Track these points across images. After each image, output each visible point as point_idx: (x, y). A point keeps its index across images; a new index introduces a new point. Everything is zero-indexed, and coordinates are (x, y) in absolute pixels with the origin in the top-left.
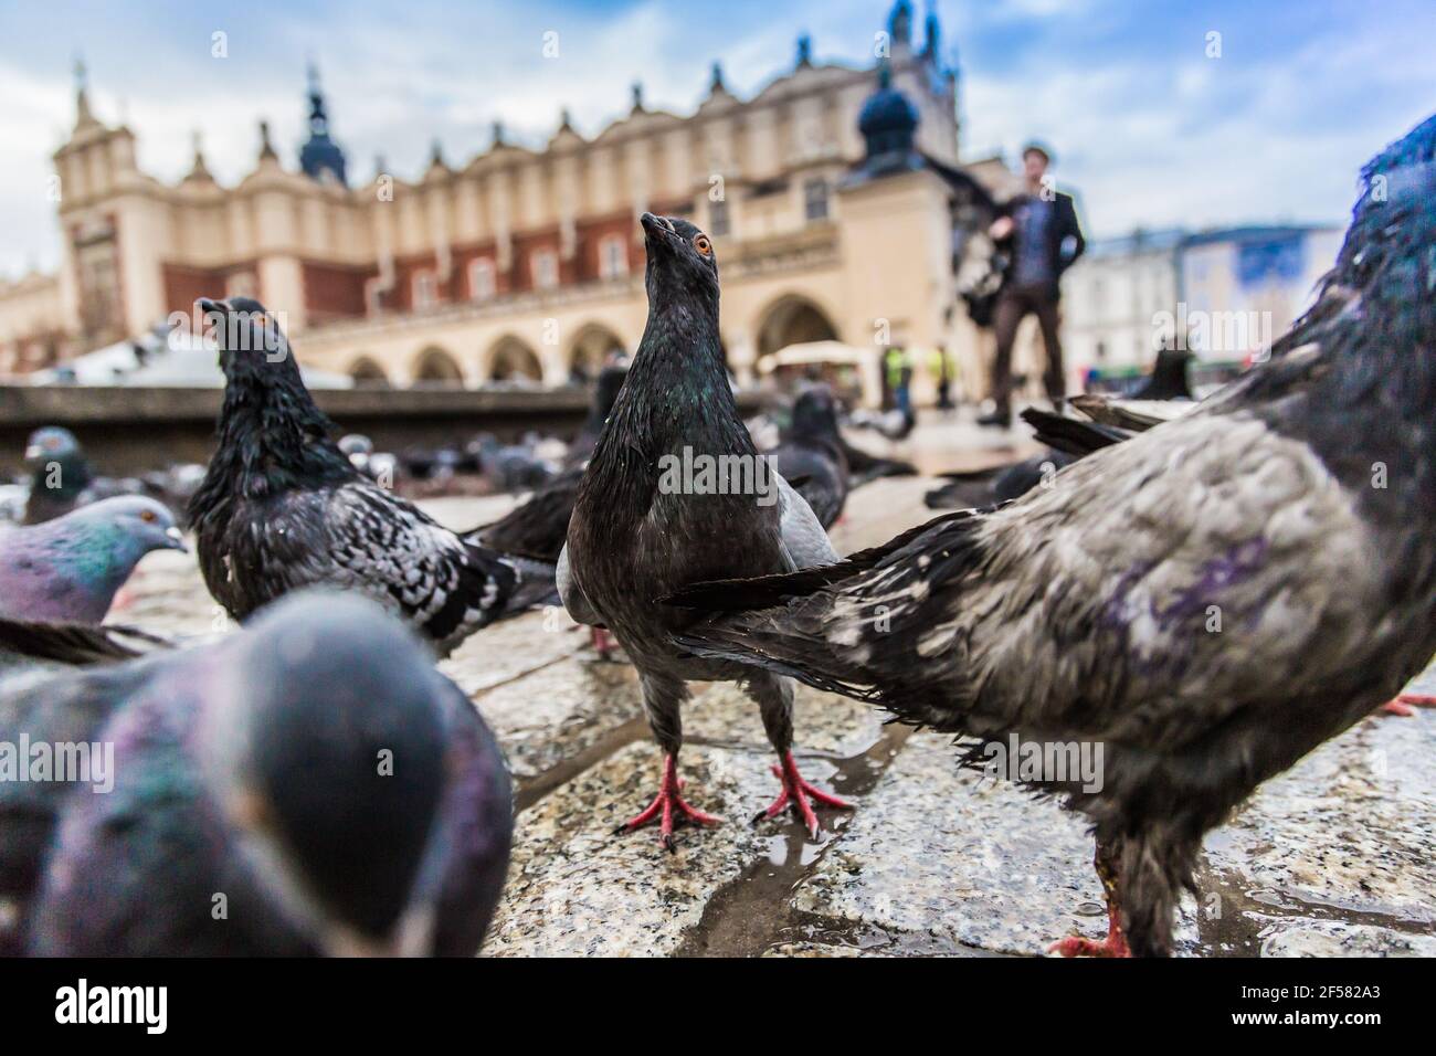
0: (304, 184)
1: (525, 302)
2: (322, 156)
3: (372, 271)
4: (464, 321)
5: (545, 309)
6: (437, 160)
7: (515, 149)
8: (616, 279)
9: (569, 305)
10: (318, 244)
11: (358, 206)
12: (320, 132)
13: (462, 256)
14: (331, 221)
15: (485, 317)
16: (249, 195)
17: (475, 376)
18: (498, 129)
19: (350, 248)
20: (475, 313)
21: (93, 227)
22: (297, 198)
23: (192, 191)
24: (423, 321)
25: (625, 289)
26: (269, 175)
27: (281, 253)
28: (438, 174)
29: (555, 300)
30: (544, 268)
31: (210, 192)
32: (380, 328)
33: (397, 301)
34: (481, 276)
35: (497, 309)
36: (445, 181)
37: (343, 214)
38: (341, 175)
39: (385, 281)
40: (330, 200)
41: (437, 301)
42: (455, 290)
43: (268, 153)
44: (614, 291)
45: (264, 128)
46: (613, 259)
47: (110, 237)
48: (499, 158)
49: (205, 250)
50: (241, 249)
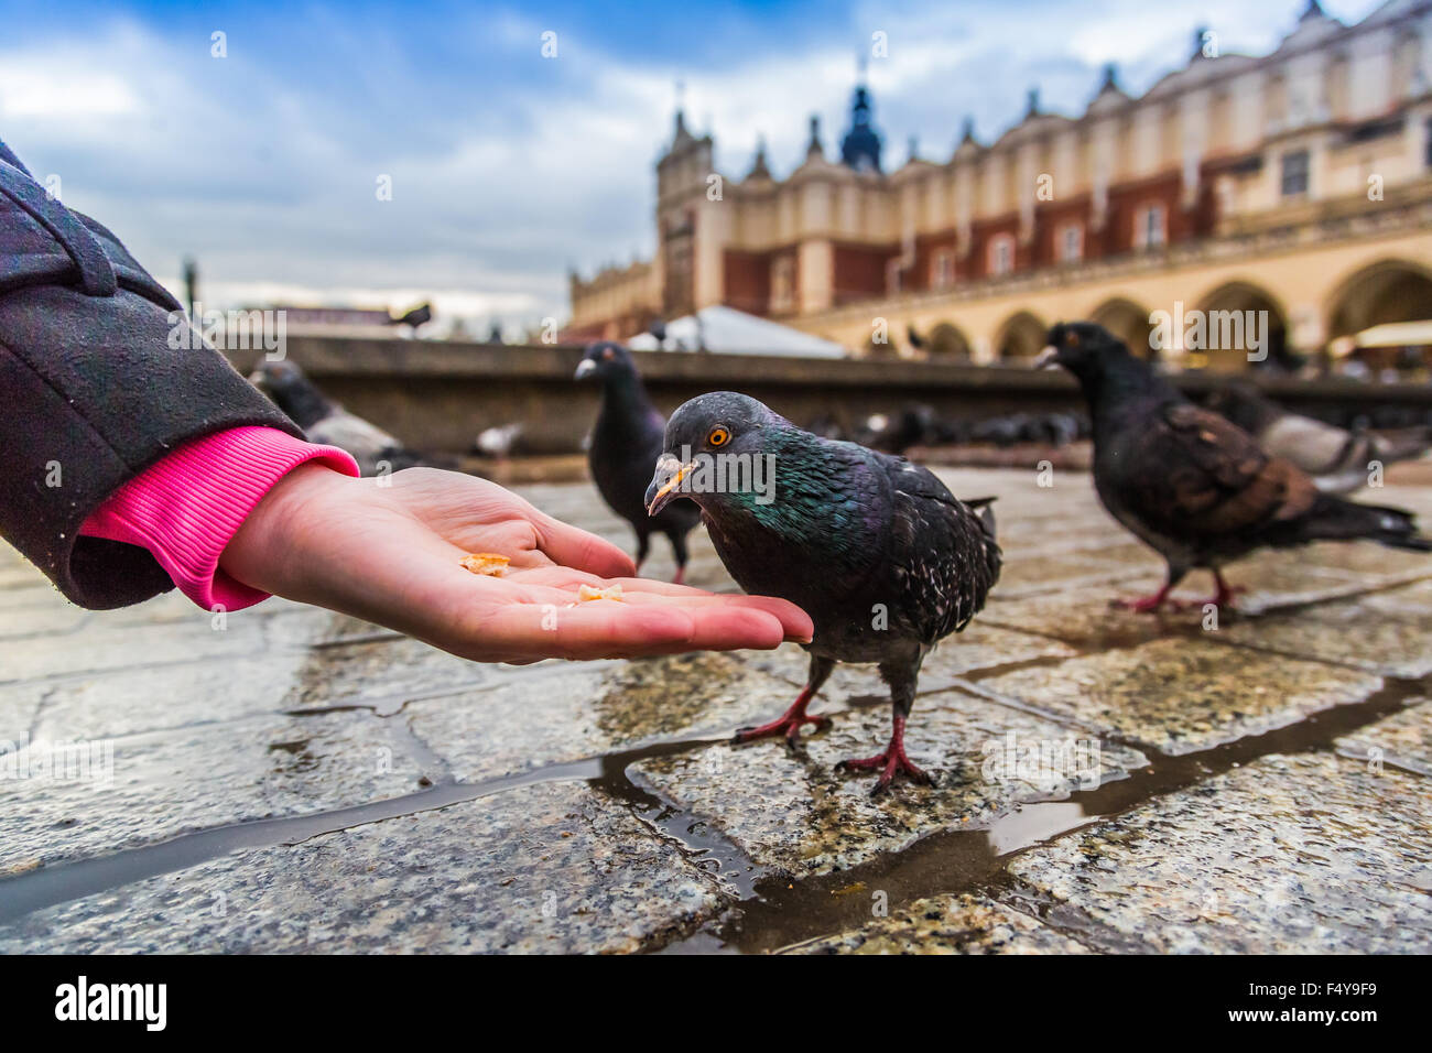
0: (843, 172)
1: (1045, 279)
2: (862, 144)
3: (894, 250)
4: (979, 298)
5: (1065, 284)
6: (968, 137)
7: (1051, 117)
8: (1151, 250)
9: (1092, 280)
10: (849, 228)
11: (887, 189)
12: (860, 123)
13: (983, 231)
14: (863, 204)
15: (998, 294)
16: (796, 186)
17: (984, 352)
18: (1033, 97)
19: (878, 230)
20: (990, 290)
21: (678, 220)
22: (835, 186)
23: (753, 187)
24: (938, 298)
25: (1160, 261)
26: (816, 167)
27: (815, 237)
28: (968, 150)
29: (1076, 275)
30: (1069, 242)
31: (765, 186)
32: (896, 306)
33: (916, 280)
34: (1000, 252)
35: (1013, 286)
36: (975, 157)
37: (875, 199)
38: (875, 161)
39: (907, 260)
40: (864, 186)
41: (952, 278)
42: (972, 269)
43: (815, 147)
44: (1146, 263)
45: (814, 124)
46: (1151, 228)
47: (689, 231)
48: (1033, 128)
49: (758, 237)
50: (786, 234)
